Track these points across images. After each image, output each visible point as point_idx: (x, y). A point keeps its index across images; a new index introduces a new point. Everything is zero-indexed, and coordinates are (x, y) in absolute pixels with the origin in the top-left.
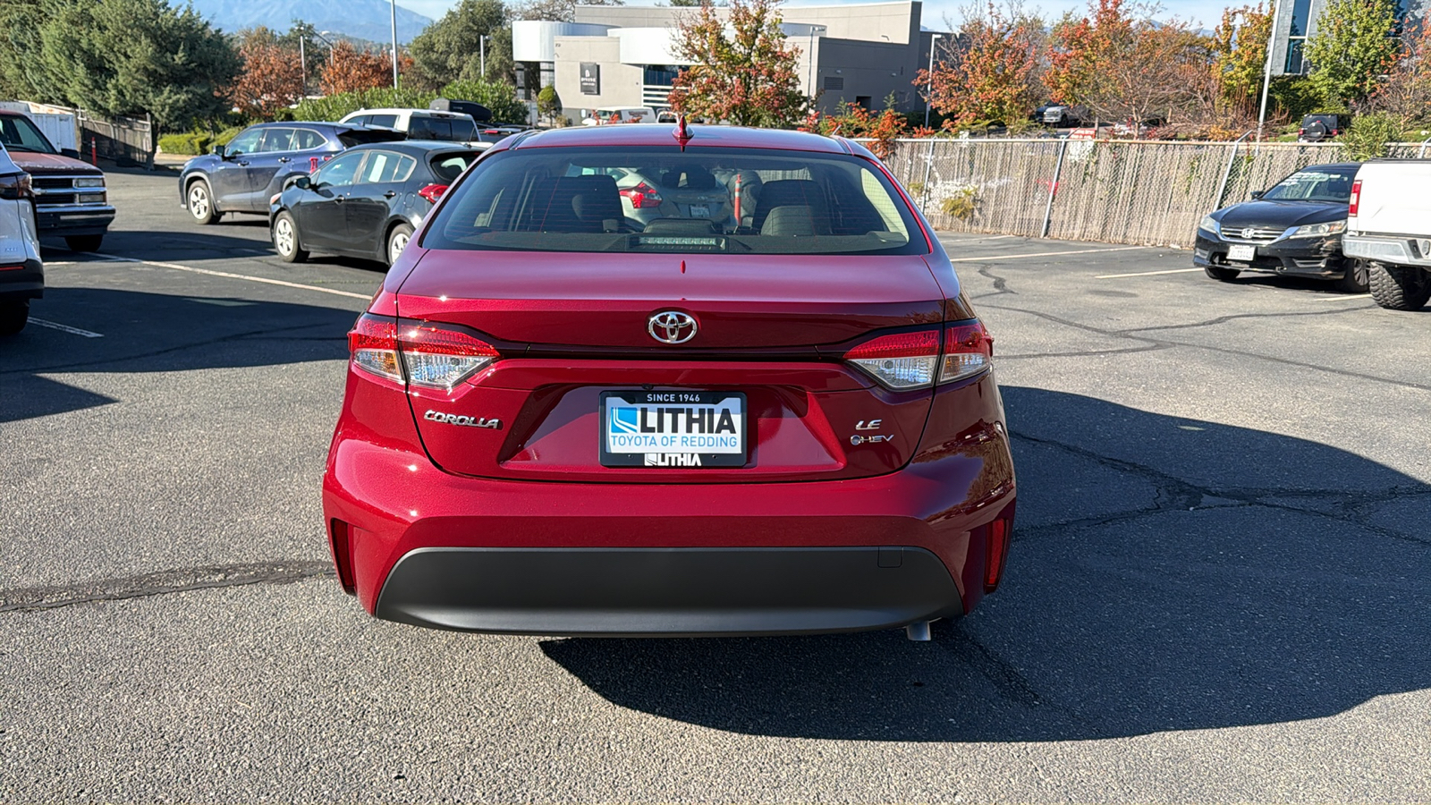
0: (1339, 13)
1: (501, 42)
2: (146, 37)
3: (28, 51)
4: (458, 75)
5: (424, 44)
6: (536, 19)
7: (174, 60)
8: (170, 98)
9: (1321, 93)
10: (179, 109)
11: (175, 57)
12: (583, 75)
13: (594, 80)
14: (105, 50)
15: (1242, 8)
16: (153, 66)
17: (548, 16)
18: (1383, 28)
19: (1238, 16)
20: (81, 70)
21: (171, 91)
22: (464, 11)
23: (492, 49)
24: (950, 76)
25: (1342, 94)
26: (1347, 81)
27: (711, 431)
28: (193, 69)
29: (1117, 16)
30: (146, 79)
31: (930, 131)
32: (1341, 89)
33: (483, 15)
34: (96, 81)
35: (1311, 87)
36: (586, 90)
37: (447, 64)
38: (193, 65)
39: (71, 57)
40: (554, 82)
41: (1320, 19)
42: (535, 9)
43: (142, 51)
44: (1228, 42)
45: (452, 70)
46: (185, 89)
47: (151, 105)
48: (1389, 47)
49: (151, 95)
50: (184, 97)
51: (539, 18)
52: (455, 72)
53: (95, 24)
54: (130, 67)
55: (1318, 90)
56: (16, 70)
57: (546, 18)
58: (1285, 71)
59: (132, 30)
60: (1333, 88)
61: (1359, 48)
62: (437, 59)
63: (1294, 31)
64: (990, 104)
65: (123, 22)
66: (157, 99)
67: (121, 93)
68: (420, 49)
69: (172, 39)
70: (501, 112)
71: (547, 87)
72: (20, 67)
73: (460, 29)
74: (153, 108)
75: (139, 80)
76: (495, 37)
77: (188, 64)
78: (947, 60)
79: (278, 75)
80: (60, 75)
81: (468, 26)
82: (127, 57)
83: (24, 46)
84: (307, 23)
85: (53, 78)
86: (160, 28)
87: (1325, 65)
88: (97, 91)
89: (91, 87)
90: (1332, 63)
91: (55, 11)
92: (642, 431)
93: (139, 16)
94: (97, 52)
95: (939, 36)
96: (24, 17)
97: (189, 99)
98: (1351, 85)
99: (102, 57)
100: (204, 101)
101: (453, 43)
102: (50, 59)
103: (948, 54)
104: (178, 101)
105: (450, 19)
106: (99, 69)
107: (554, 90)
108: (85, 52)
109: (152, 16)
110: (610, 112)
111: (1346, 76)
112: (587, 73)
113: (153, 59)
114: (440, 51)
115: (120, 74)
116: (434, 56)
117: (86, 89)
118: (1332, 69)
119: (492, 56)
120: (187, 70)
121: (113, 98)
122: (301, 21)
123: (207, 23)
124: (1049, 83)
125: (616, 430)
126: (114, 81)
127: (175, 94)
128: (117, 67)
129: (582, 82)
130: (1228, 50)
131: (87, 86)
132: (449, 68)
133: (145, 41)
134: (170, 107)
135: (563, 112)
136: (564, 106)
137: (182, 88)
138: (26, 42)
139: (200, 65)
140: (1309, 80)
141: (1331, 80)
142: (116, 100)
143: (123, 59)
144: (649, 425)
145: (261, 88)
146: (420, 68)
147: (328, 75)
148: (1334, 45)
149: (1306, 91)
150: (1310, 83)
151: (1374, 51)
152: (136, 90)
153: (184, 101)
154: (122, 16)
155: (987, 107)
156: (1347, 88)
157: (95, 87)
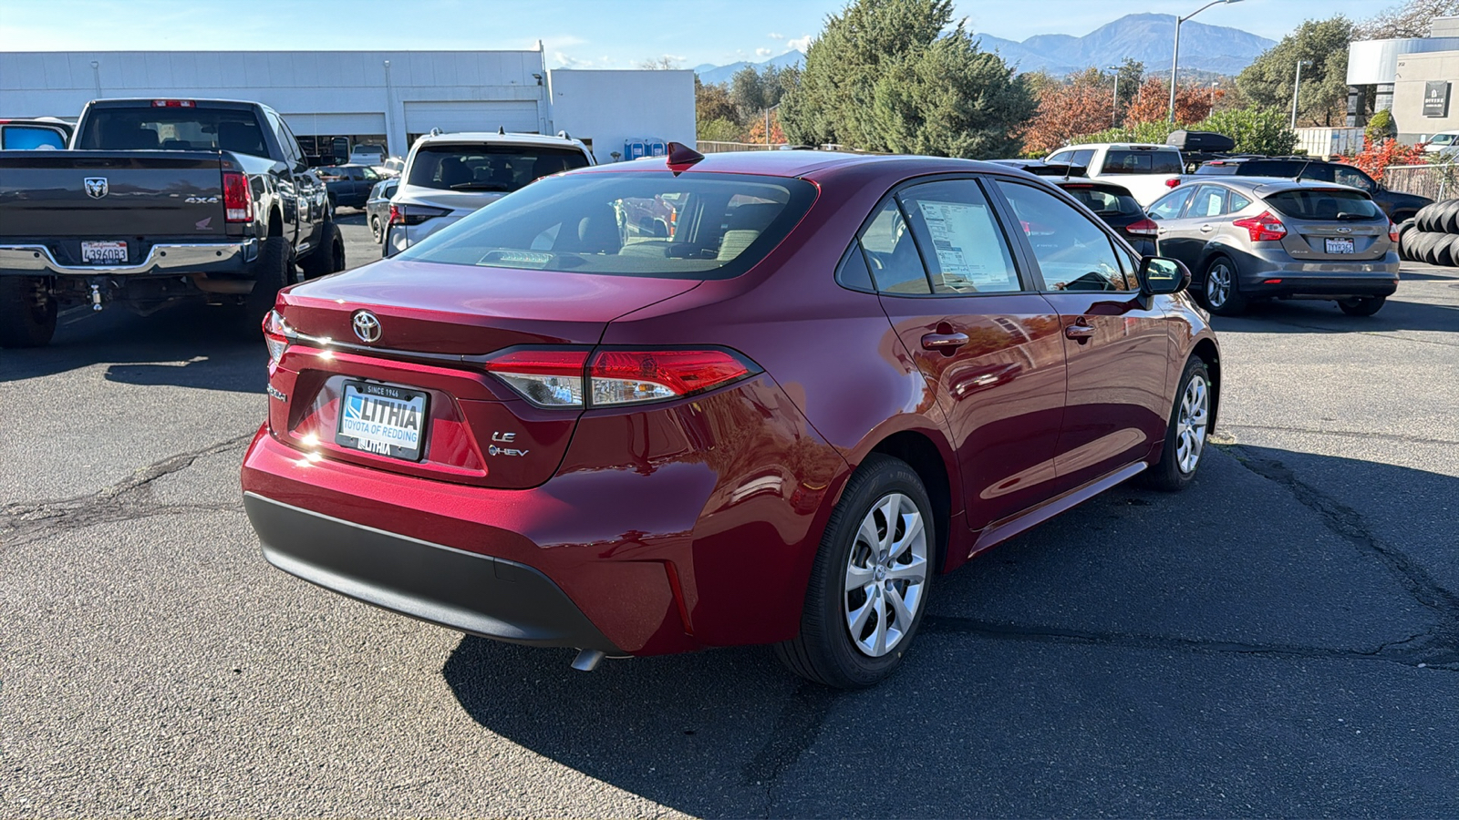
1: (1340, 65)
2: (953, 86)
3: (864, 105)
4: (1286, 104)
5: (1253, 75)
6: (1388, 38)
7: (974, 106)
8: (966, 141)
10: (972, 151)
11: (976, 103)
12: (1428, 96)
13: (1442, 100)
14: (919, 101)
16: (955, 113)
17: (1403, 33)
20: (899, 120)
21: (967, 135)
22: (1303, 36)
23: (1328, 74)
27: (401, 426)
28: (990, 114)
30: (949, 125)
33: (1322, 39)
34: (909, 129)
36: (1430, 113)
37: (1275, 94)
38: (991, 110)
39: (893, 109)
40: (1391, 106)
42: (1388, 26)
43: (949, 100)
45: (1280, 99)
46: (980, 133)
47: (949, 148)
49: (950, 139)
50: (978, 140)
51: (1392, 36)
52: (1284, 101)
53: (916, 78)
54: (937, 115)
56: (855, 122)
57: (1400, 35)
59: (943, 81)
62: (1266, 88)
65: (936, 75)
66: (954, 143)
67: (927, 139)
68: (1248, 79)
69: (975, 87)
70: (1265, 142)
71: (1382, 112)
72: (857, 120)
73: (1294, 55)
74: (951, 151)
75: (943, 127)
76: (1334, 61)
77: (986, 110)
79: (1088, 115)
80: (883, 125)
81: (1305, 52)
82: (936, 106)
83: (861, 101)
84: (1136, 61)
85: (879, 128)
86: (966, 77)
88: (909, 138)
89: (905, 135)
91: (887, 70)
92: (362, 418)
93: (951, 68)
94: (914, 103)
96: (865, 76)
97: (983, 142)
99: (917, 108)
100: (996, 143)
101: (1285, 71)
102: (878, 112)
104: (972, 144)
105: (1285, 45)
106: (913, 118)
107: (1390, 115)
108: (905, 104)
109: (962, 67)
110: (1453, 136)
112: (1434, 94)
113: (957, 107)
114: (1269, 80)
115: (928, 121)
116: (1262, 86)
117: (901, 136)
119: (1328, 82)
120: (985, 115)
121: (920, 143)
122: (1131, 59)
123: (1012, 70)
125: (349, 415)
126: (923, 129)
127: (971, 138)
128: (926, 116)
129: (1425, 104)
131: (902, 134)
132: (1277, 97)
133: (952, 90)
134: (964, 151)
135: (1398, 138)
136: (1399, 132)
137: (978, 132)
138: (863, 98)
139: (997, 110)
142: (922, 145)
143: (932, 107)
144: (367, 414)
145: (1070, 128)
146: (1245, 99)
147: (1133, 112)
152: (939, 136)
153: (978, 144)
154: (935, 69)
157: (908, 135)
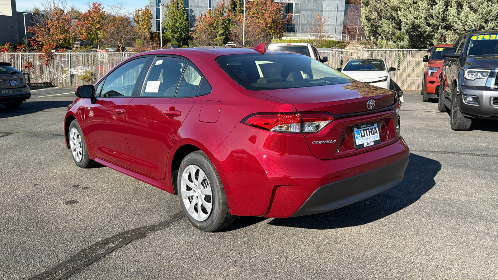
0: (170, 13)
9: (170, 38)
15: (140, 9)
18: (184, 18)
19: (140, 12)
24: (42, 29)
25: (176, 38)
26: (177, 34)
27: (374, 134)
29: (100, 10)
31: (64, 50)
32: (176, 37)
35: (166, 36)
41: (166, 14)
44: (138, 20)
48: (187, 24)
55: (169, 37)
58: (157, 31)
60: (173, 36)
61: (179, 24)
63: (157, 18)
64: (61, 40)
78: (39, 23)
87: (170, 29)
90: (172, 28)
95: (27, 14)
98: (178, 35)
103: (40, 21)
111: (176, 33)
118: (172, 30)
124: (79, 33)
125: (357, 138)
130: (139, 23)
140: (165, 33)
141: (172, 34)
144: (362, 135)
148: (171, 23)
149: (165, 37)
150: (166, 35)
151: (183, 25)
155: (60, 41)
156: (177, 36)
